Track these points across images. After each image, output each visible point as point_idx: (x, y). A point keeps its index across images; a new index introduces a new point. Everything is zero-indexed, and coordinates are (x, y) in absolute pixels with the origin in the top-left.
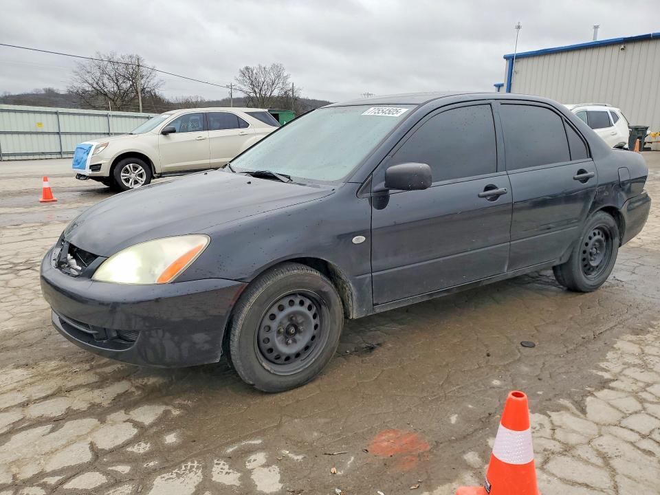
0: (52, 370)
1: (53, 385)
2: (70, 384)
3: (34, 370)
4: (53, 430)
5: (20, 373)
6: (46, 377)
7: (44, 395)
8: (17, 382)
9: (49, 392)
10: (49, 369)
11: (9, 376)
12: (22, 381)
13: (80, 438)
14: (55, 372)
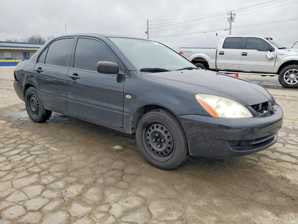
0: (275, 170)
1: (280, 165)
2: (273, 161)
3: (282, 174)
4: (292, 153)
5: (289, 176)
6: (279, 169)
7: (286, 163)
8: (293, 173)
9: (284, 163)
10: (275, 171)
11: (295, 178)
12: (291, 173)
13: (286, 148)
14: (274, 168)
